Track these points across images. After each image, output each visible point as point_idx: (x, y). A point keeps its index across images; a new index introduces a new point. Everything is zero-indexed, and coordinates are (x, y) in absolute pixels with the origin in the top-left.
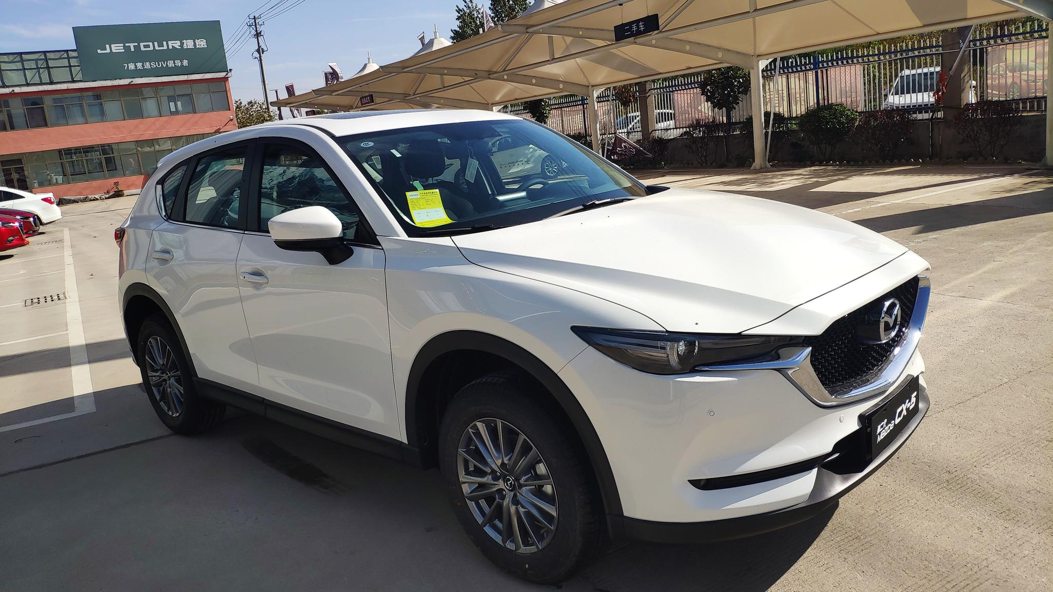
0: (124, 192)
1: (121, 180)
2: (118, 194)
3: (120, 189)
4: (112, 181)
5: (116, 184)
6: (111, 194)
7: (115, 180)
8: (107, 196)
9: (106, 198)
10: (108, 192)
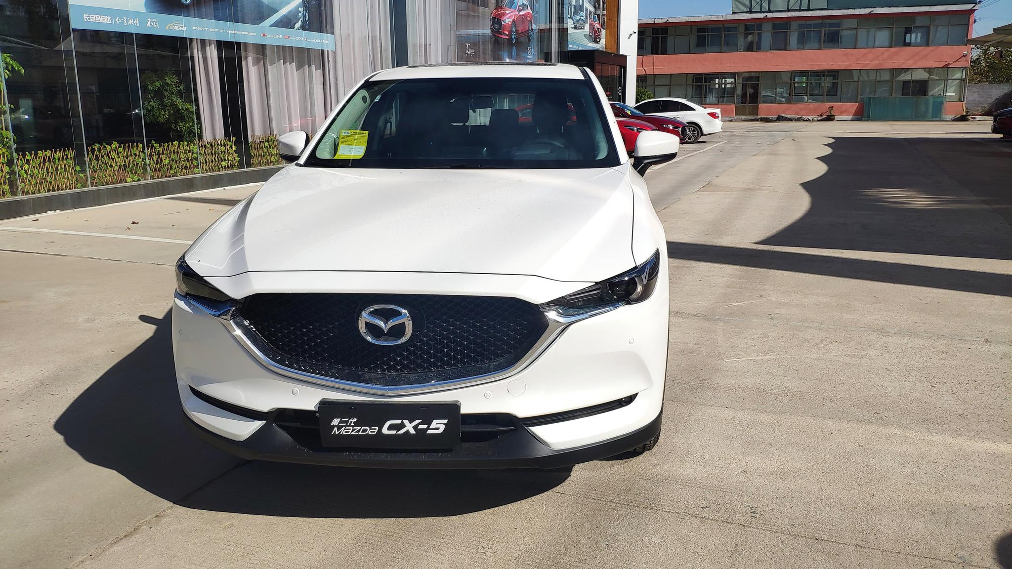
0: (835, 117)
1: (836, 105)
2: (830, 118)
3: (833, 114)
4: (828, 105)
5: (830, 108)
6: (824, 117)
7: (831, 105)
8: (819, 118)
9: (818, 121)
10: (821, 115)
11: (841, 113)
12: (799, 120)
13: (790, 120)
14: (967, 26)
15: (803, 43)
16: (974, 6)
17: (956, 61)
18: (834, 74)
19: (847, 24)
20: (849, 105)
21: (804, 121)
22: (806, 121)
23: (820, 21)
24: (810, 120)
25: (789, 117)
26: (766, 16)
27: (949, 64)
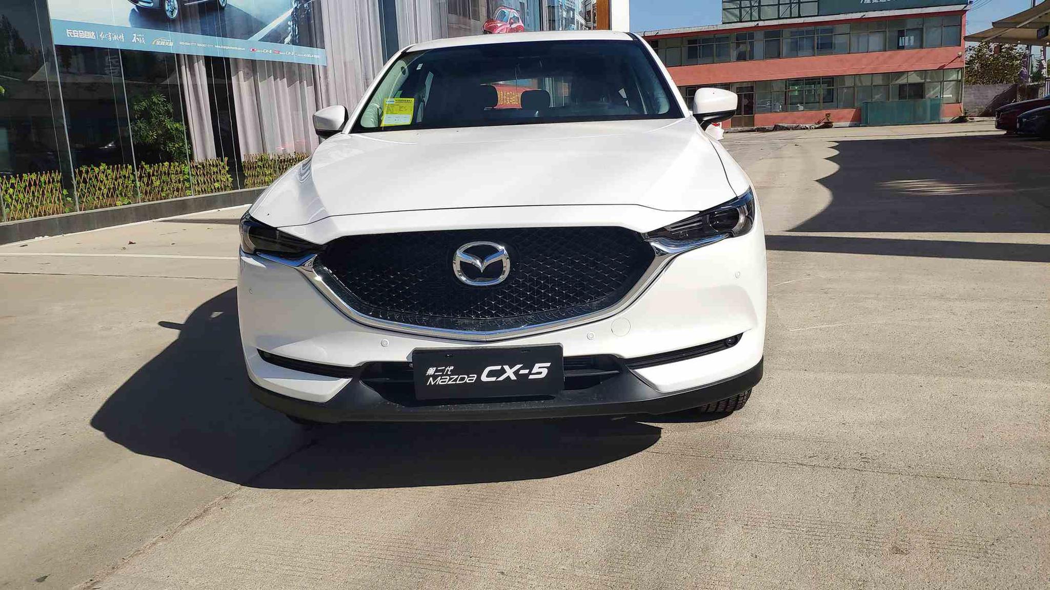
0: (833, 123)
1: (833, 112)
2: (828, 125)
3: (830, 121)
4: (825, 112)
5: (828, 115)
6: (821, 124)
7: (828, 111)
8: (817, 126)
9: (816, 128)
10: (819, 123)
11: (839, 120)
12: (796, 128)
13: (787, 129)
14: (960, 25)
15: (796, 50)
16: (965, 7)
17: (952, 62)
18: (830, 80)
19: (839, 29)
20: (846, 111)
21: (802, 129)
22: (804, 129)
23: (812, 28)
24: (807, 128)
25: (786, 126)
26: (758, 24)
27: (944, 66)
